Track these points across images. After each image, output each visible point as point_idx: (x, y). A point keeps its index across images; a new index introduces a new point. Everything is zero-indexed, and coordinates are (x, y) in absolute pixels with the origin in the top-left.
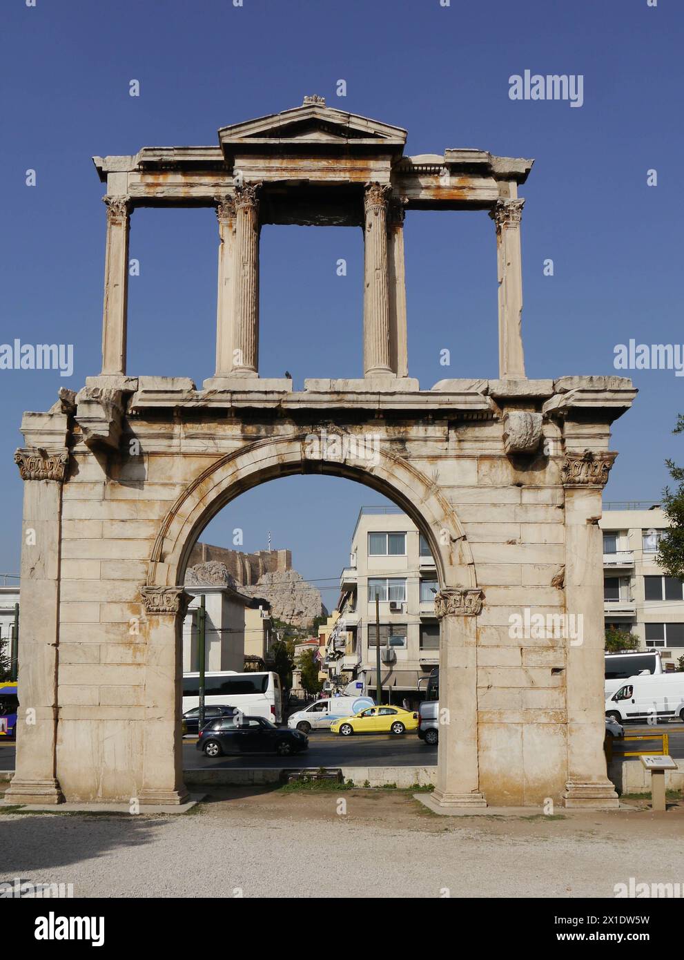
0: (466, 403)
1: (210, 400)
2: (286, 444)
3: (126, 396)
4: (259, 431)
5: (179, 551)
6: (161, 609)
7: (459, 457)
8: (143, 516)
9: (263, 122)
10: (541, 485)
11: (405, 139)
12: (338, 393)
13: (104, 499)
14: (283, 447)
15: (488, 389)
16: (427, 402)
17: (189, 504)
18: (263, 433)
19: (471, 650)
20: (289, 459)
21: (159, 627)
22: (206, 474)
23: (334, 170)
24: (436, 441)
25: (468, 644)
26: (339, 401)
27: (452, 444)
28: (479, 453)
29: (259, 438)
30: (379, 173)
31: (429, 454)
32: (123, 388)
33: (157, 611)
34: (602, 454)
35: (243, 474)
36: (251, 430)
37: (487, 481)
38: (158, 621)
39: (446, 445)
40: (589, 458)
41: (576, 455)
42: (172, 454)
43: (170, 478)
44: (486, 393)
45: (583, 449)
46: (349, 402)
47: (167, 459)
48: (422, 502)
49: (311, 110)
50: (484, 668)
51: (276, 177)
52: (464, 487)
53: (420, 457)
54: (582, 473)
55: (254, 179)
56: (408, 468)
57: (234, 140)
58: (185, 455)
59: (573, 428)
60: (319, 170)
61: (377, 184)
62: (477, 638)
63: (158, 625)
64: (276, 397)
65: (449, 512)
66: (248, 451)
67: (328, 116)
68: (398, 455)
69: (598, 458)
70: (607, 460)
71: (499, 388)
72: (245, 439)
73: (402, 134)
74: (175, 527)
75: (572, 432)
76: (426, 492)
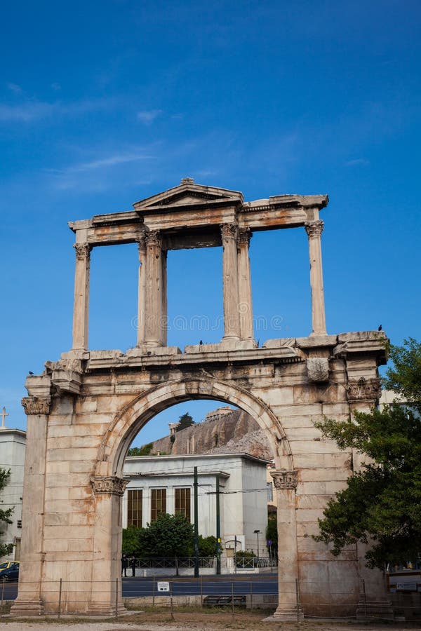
0: (281, 354)
1: (130, 363)
2: (176, 385)
3: (84, 362)
4: (160, 377)
5: (114, 454)
6: (103, 490)
7: (281, 387)
8: (94, 433)
9: (158, 197)
10: (335, 401)
11: (240, 197)
12: (203, 353)
13: (72, 424)
14: (174, 387)
15: (296, 343)
16: (257, 355)
17: (120, 425)
18: (163, 379)
19: (292, 511)
20: (178, 394)
21: (103, 501)
22: (129, 406)
23: (201, 219)
24: (267, 377)
25: (290, 507)
26: (204, 358)
27: (277, 379)
28: (294, 383)
29: (160, 382)
30: (228, 217)
31: (263, 386)
32: (82, 358)
33: (102, 491)
34: (371, 380)
35: (152, 404)
36: (156, 377)
37: (300, 400)
38: (101, 498)
39: (273, 379)
40: (362, 383)
41: (355, 381)
42: (111, 395)
43: (110, 409)
44: (295, 346)
45: (359, 378)
46: (210, 358)
47: (108, 398)
48: (259, 416)
49: (185, 186)
50: (301, 523)
51: (167, 226)
52: (284, 406)
53: (257, 388)
54: (359, 393)
55: (155, 229)
56: (250, 396)
57: (142, 209)
58: (118, 395)
59: (352, 364)
60: (192, 219)
61: (226, 224)
62: (296, 503)
63: (101, 499)
64: (167, 358)
65: (276, 421)
66: (153, 391)
67: (196, 189)
68: (243, 388)
69: (369, 382)
70: (375, 383)
71: (303, 342)
72: (152, 383)
73: (238, 195)
74: (112, 439)
75: (351, 367)
76: (261, 411)
